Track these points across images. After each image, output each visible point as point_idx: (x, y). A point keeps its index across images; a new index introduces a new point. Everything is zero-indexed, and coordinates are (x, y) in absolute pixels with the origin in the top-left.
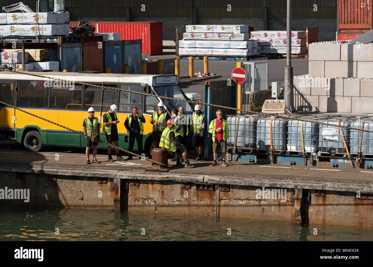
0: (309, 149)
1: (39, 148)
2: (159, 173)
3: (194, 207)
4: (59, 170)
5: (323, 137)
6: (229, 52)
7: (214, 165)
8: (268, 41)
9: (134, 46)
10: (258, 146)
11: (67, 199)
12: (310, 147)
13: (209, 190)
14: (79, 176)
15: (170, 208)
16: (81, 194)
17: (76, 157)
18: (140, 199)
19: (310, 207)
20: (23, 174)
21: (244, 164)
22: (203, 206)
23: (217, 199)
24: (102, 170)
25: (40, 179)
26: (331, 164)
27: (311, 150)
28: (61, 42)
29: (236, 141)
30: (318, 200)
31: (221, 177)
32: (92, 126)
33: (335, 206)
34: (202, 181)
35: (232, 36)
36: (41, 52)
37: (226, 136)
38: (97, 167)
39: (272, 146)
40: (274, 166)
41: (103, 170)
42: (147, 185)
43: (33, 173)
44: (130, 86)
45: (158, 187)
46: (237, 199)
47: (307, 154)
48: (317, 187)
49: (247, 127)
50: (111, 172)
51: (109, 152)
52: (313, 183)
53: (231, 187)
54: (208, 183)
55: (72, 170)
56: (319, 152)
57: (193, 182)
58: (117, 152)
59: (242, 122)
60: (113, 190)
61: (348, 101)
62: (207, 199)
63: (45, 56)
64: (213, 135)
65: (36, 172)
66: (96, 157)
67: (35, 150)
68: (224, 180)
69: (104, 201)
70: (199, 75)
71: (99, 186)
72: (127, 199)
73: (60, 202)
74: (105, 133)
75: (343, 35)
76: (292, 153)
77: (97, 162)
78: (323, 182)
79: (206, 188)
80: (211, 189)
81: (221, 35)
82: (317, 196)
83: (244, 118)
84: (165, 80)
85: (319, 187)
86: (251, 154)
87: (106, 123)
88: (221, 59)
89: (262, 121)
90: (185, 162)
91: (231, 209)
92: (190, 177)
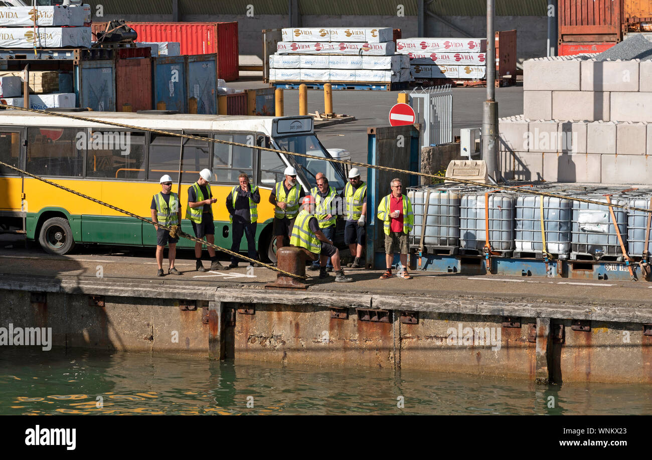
0: (556, 247)
1: (66, 248)
2: (290, 292)
3: (353, 351)
4: (109, 287)
5: (580, 226)
6: (360, 76)
7: (388, 277)
8: (428, 55)
9: (204, 66)
10: (463, 243)
11: (124, 339)
12: (557, 245)
13: (381, 322)
14: (146, 297)
15: (310, 354)
16: (149, 329)
17: (137, 264)
18: (256, 338)
19: (563, 350)
20: (44, 294)
21: (439, 275)
22: (371, 349)
23: (395, 338)
24: (187, 287)
25: (74, 304)
26: (595, 274)
27: (559, 250)
28: (78, 59)
29: (424, 234)
30: (577, 337)
31: (403, 298)
32: (168, 209)
33: (608, 349)
34: (369, 306)
35: (364, 48)
36: (44, 76)
37: (408, 224)
38: (178, 282)
39: (489, 242)
40: (492, 277)
41: (190, 287)
42: (269, 312)
43: (62, 293)
44: (232, 136)
45: (288, 315)
46: (431, 337)
47: (552, 257)
48: (576, 314)
49: (444, 209)
50: (205, 290)
51: (198, 255)
52: (569, 308)
53: (421, 315)
54: (379, 308)
55: (132, 286)
56: (574, 253)
57: (353, 307)
58: (212, 255)
59: (434, 199)
60: (208, 321)
61: (594, 162)
62: (377, 337)
63: (51, 84)
64: (385, 223)
65: (67, 290)
66: (173, 264)
67: (59, 252)
68: (408, 303)
69: (191, 341)
70: (316, 116)
71: (182, 315)
72: (233, 337)
73: (110, 343)
74: (192, 221)
75: (568, 45)
76: (524, 255)
77: (176, 273)
78: (587, 306)
79: (375, 318)
80: (385, 319)
81: (345, 46)
82: (574, 330)
83: (438, 194)
84: (293, 125)
85: (580, 314)
86: (452, 257)
87: (193, 203)
88: (344, 89)
89: (470, 198)
90: (336, 272)
91: (420, 355)
92: (346, 298)
